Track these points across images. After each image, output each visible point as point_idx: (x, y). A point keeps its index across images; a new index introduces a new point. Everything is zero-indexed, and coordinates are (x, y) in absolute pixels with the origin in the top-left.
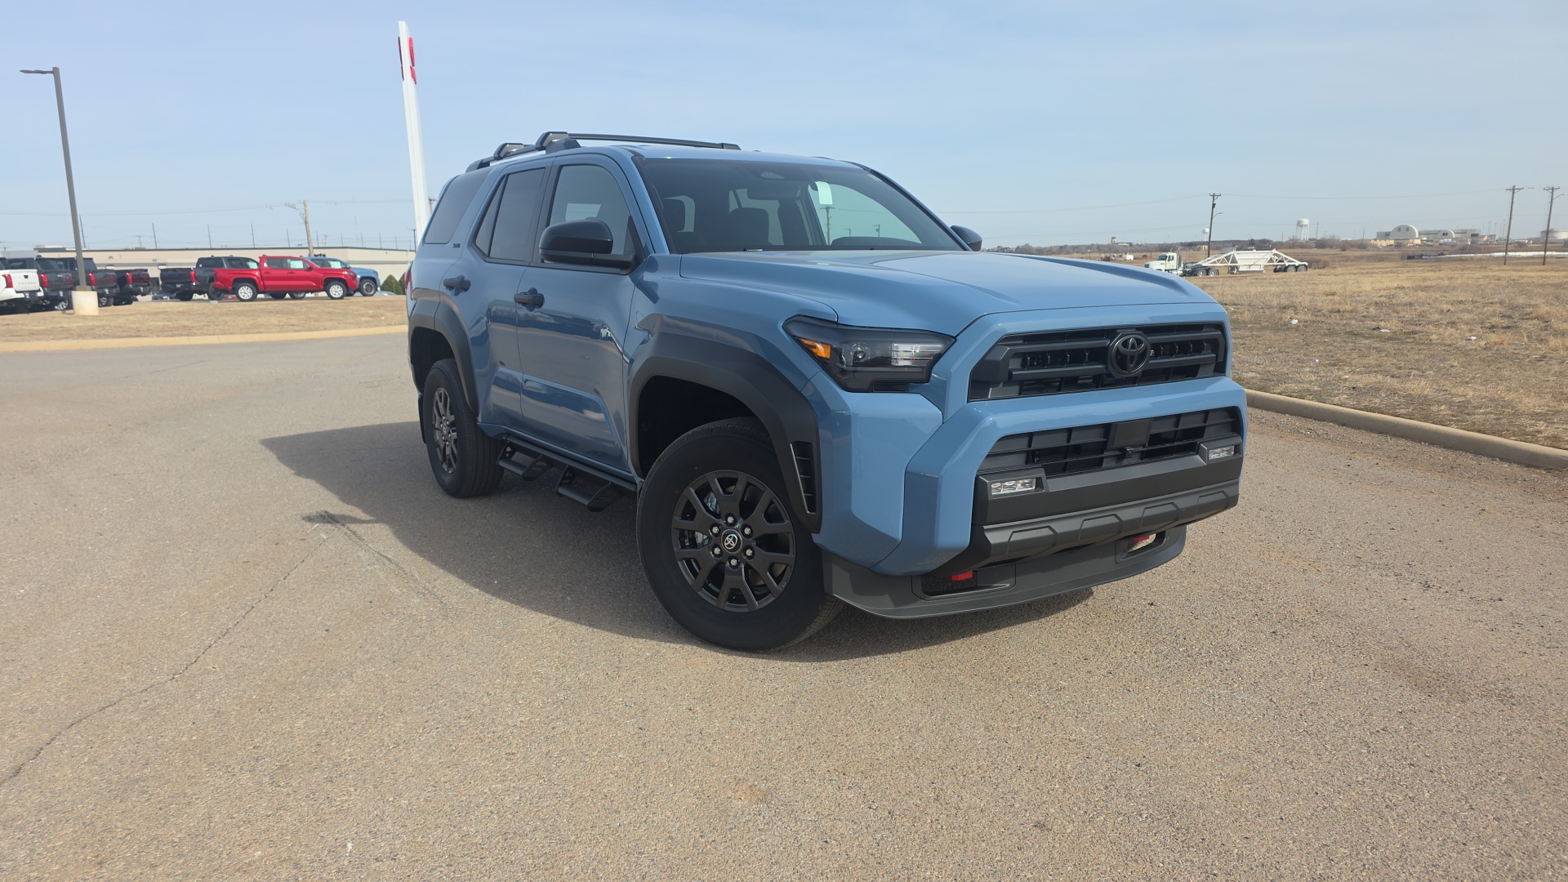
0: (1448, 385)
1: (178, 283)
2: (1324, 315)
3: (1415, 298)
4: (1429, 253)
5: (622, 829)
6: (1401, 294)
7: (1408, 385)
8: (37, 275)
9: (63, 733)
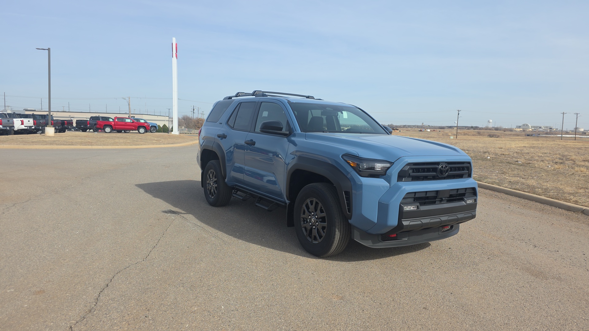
0: (541, 182)
1: (82, 125)
2: (499, 156)
3: (530, 151)
4: (534, 134)
5: (302, 305)
6: (525, 149)
7: (528, 181)
8: (33, 121)
9: (116, 275)
